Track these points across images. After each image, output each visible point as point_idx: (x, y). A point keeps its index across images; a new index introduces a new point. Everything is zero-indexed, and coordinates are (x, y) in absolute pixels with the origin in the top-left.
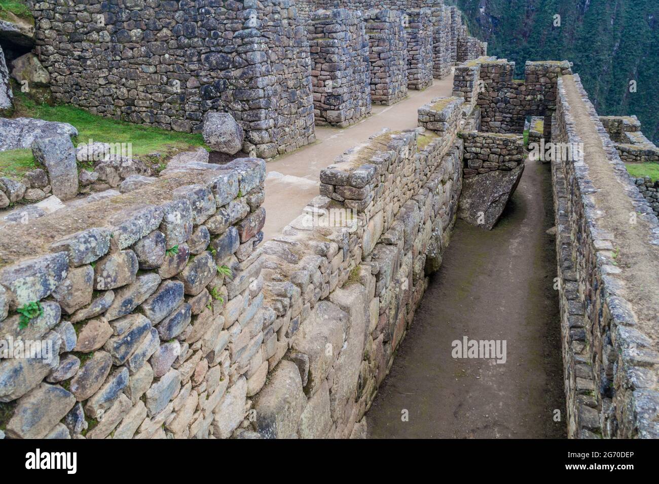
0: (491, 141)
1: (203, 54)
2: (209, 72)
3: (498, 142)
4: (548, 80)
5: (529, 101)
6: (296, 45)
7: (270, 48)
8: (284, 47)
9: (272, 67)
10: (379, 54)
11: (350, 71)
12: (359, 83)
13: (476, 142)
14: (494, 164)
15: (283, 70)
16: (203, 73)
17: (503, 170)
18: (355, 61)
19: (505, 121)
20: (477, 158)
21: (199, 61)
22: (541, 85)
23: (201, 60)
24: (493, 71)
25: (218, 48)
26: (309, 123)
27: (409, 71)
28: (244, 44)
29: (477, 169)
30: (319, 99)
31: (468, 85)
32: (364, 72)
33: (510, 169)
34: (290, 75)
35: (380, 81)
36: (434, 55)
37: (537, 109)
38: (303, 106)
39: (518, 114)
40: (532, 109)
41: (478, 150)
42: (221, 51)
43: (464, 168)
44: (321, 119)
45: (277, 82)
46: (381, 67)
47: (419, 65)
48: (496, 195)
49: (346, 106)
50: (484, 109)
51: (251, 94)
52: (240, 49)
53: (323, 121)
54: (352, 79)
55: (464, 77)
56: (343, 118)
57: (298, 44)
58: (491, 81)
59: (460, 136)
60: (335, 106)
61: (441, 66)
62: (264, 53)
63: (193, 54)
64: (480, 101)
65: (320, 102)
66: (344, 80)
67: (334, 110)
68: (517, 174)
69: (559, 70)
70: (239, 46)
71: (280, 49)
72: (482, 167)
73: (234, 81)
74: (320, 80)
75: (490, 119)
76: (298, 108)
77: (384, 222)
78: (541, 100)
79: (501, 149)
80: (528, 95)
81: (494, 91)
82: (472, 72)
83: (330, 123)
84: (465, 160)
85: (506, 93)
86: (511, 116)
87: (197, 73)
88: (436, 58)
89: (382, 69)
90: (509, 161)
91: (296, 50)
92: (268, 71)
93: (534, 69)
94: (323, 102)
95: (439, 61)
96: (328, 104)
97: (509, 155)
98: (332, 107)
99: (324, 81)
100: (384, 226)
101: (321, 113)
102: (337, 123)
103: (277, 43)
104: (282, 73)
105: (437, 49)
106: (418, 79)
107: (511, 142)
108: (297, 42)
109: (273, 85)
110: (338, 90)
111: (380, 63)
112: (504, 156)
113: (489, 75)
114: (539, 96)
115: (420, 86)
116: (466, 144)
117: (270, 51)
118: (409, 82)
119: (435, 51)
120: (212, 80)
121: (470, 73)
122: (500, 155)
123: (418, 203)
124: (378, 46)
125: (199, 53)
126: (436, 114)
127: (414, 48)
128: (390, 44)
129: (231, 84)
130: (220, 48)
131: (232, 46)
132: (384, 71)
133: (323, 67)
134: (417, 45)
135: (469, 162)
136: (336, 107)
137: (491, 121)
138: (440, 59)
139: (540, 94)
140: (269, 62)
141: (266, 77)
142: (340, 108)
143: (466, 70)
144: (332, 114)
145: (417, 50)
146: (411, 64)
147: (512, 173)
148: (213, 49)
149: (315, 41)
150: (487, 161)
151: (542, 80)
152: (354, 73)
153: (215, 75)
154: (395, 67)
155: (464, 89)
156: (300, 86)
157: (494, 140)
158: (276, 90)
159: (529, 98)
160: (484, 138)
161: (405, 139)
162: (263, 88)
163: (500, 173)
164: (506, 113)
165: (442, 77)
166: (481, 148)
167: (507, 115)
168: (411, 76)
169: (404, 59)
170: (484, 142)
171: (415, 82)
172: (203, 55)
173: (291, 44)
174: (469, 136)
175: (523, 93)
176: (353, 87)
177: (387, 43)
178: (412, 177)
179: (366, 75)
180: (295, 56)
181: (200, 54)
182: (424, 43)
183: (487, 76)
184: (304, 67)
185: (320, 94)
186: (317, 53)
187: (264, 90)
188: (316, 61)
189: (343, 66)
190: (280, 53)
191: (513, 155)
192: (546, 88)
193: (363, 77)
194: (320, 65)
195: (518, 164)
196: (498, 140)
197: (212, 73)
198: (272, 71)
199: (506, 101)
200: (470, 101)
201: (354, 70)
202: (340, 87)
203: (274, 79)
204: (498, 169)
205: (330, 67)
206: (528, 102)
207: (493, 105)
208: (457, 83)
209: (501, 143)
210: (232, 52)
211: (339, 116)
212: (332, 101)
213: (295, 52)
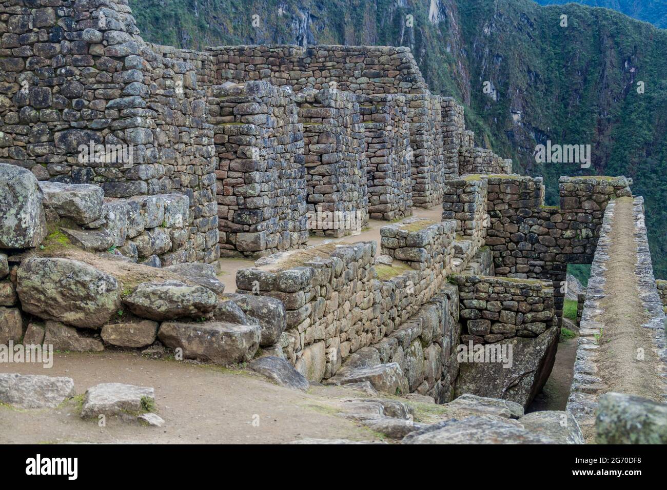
0: (501, 289)
1: (58, 131)
2: (65, 157)
3: (512, 291)
4: (596, 206)
5: (569, 238)
6: (194, 125)
7: (158, 125)
8: (178, 126)
9: (159, 152)
10: (321, 156)
11: (274, 173)
12: (288, 195)
13: (478, 291)
14: (509, 326)
15: (176, 158)
16: (56, 159)
17: (524, 336)
18: (282, 160)
19: (533, 272)
20: (482, 318)
21: (51, 141)
22: (586, 213)
23: (53, 141)
24: (508, 191)
25: (82, 122)
26: (210, 243)
27: (371, 189)
28: (122, 117)
29: (483, 336)
30: (225, 215)
31: (466, 208)
32: (295, 178)
33: (536, 335)
34: (185, 167)
35: (321, 198)
36: (415, 169)
37: (584, 252)
38: (203, 216)
39: (553, 260)
40: (575, 251)
41: (483, 304)
42: (86, 128)
43: (462, 334)
44: (227, 246)
45: (166, 175)
46: (323, 176)
47: (388, 180)
48: (514, 376)
49: (268, 227)
50: (497, 253)
51: (128, 187)
52: (116, 124)
53: (231, 250)
54: (277, 187)
55: (459, 196)
56: (262, 244)
57: (198, 124)
58: (507, 207)
59: (452, 280)
60: (250, 225)
61: (427, 187)
62: (149, 131)
63: (43, 131)
64: (490, 239)
65: (227, 219)
66: (265, 187)
67: (248, 231)
68: (546, 341)
69: (612, 189)
70: (114, 120)
71: (172, 128)
72: (491, 333)
73: (104, 170)
74: (227, 184)
75: (508, 269)
76: (196, 218)
77: (327, 362)
78: (587, 237)
79: (518, 302)
80: (566, 229)
81: (511, 222)
82: (472, 189)
83: (242, 252)
84: (463, 321)
85: (531, 226)
86: (542, 263)
87: (46, 159)
88: (418, 173)
89: (326, 179)
90: (533, 321)
91: (195, 132)
92: (155, 157)
93: (572, 188)
94: (230, 219)
95: (423, 178)
96: (239, 223)
97: (531, 311)
98: (246, 227)
99: (233, 187)
100: (326, 367)
101: (228, 237)
102: (254, 252)
103: (168, 120)
104: (173, 162)
105: (419, 159)
106: (387, 203)
107: (533, 290)
108: (196, 121)
109: (161, 178)
110: (255, 200)
111: (322, 169)
112: (524, 314)
113: (501, 196)
114: (584, 231)
115: (391, 214)
116: (463, 294)
117: (158, 129)
118: (371, 208)
119: (416, 162)
120: (69, 169)
121: (468, 190)
122: (517, 312)
123: (380, 352)
124: (318, 143)
125: (51, 129)
126: (408, 235)
127: (379, 153)
128: (338, 142)
129: (98, 174)
130: (84, 123)
131: (104, 120)
132: (329, 183)
133: (233, 164)
134: (383, 148)
135: (470, 324)
136: (252, 228)
137: (510, 272)
138: (425, 175)
139: (586, 227)
140: (156, 145)
141: (151, 165)
142: (259, 227)
143: (463, 184)
144: (245, 239)
145: (383, 156)
146: (374, 178)
147: (539, 340)
148: (74, 124)
149: (220, 126)
150: (498, 321)
151: (587, 205)
152: (280, 177)
153: (74, 162)
154: (346, 178)
155: (459, 215)
156: (199, 185)
157: (506, 286)
158: (164, 186)
159: (568, 233)
160: (491, 284)
161: (356, 249)
162: (146, 180)
163: (519, 342)
164: (534, 259)
165: (429, 205)
166: (487, 301)
167: (536, 263)
168: (375, 198)
169: (361, 167)
170: (491, 290)
171: (382, 207)
172: (57, 134)
173: (187, 123)
174: (467, 281)
175: (558, 225)
176: (278, 199)
177: (332, 139)
178: (369, 313)
179: (300, 183)
180: (192, 141)
181: (52, 131)
182: (396, 145)
183: (498, 198)
184: (206, 158)
185: (226, 207)
186: (223, 144)
187: (148, 184)
188: (222, 155)
189: (264, 165)
190: (172, 134)
191: (538, 311)
192: (594, 218)
193: (296, 186)
194: (228, 162)
195: (548, 327)
196: (513, 287)
197: (70, 159)
198: (160, 158)
199: (533, 240)
200: (470, 235)
201: (281, 173)
202: (259, 196)
203: (162, 169)
204: (516, 335)
205: (244, 164)
206: (568, 241)
207: (511, 245)
208: (449, 205)
209: (518, 291)
210: (103, 129)
211: (256, 241)
212: (246, 217)
213: (193, 135)
